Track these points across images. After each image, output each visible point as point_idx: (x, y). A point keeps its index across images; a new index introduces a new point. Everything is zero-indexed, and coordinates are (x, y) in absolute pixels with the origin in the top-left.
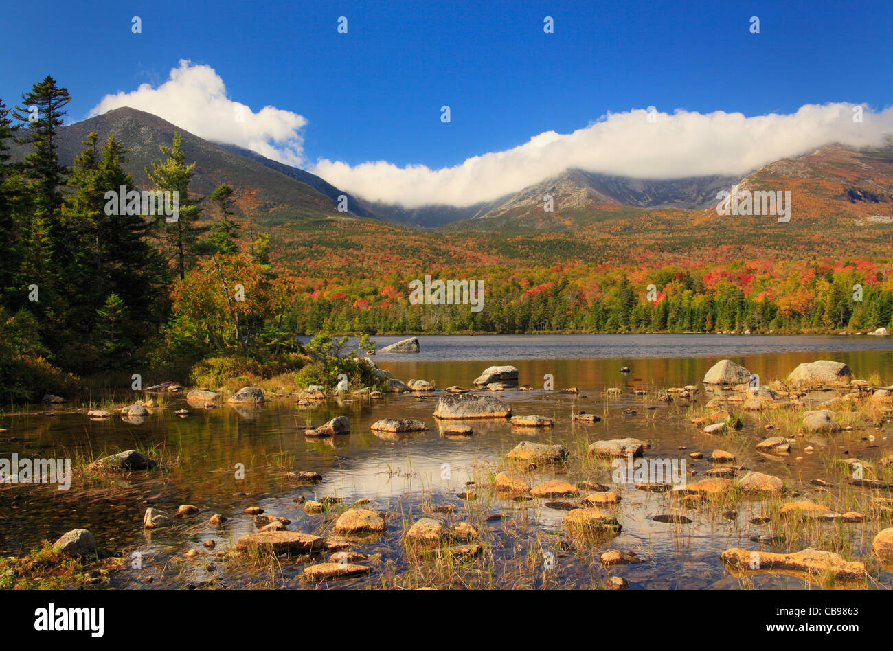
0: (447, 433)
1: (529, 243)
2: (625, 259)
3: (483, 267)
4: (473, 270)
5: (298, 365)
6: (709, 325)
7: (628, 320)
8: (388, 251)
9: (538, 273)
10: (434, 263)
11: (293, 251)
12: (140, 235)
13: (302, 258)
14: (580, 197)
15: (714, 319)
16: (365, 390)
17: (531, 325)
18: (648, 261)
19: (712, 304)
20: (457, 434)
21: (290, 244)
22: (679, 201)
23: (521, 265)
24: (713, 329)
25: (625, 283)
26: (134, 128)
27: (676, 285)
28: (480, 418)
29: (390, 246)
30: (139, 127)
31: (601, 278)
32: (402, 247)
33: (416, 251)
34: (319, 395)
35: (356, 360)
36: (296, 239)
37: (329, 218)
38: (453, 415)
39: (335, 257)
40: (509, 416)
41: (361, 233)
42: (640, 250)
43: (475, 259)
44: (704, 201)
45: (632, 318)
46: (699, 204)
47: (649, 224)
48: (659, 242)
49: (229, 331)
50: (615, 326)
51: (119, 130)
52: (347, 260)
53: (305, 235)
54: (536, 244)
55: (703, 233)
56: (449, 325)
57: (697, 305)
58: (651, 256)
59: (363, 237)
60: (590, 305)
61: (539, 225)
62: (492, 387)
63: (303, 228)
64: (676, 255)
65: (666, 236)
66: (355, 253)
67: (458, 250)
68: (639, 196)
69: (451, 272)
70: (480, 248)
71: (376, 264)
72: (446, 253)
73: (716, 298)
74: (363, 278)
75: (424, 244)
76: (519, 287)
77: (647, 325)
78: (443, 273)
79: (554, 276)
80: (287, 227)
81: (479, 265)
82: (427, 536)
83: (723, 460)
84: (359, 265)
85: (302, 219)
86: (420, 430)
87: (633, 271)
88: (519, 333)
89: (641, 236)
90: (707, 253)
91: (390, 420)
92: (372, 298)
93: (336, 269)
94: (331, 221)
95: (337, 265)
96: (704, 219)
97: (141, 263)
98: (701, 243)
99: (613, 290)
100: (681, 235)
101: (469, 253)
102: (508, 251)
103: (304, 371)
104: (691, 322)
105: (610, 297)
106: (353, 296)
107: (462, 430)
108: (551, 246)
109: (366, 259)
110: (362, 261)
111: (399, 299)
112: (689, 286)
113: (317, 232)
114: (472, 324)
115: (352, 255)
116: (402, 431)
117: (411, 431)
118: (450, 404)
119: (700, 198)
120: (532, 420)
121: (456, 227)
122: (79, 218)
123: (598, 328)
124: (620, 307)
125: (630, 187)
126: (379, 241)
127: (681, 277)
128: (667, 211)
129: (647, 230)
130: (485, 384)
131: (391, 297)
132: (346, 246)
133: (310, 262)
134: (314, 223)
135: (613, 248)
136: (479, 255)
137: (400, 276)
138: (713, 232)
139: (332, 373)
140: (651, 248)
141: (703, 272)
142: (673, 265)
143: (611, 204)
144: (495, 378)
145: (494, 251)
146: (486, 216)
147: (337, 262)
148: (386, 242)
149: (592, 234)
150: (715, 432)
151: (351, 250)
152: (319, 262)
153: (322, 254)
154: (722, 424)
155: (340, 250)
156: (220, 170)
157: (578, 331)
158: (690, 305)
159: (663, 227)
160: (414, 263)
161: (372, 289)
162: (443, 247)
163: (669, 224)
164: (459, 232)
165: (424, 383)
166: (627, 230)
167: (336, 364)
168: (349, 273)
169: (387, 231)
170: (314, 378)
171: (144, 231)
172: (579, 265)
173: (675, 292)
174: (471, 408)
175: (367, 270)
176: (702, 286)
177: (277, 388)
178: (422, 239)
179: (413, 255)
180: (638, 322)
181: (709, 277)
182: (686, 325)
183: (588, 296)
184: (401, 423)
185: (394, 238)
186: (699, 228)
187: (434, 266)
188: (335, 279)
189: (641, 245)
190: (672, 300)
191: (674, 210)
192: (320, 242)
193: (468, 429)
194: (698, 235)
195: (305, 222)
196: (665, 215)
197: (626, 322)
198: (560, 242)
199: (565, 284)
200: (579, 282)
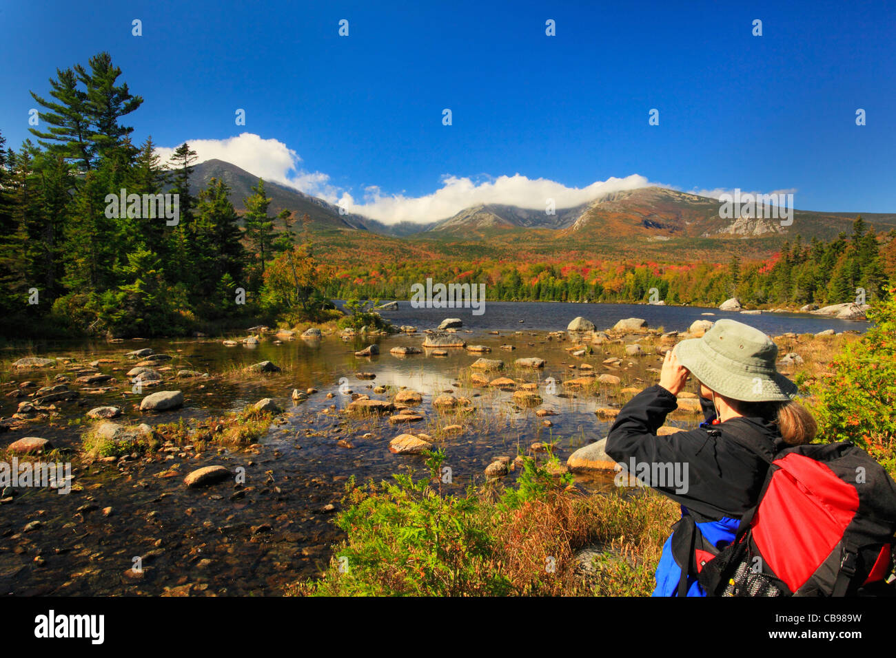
1: (459, 247)
2: (515, 257)
3: (432, 260)
4: (426, 262)
5: (337, 317)
6: (564, 298)
8: (375, 250)
9: (465, 265)
10: (402, 257)
11: (320, 249)
12: (237, 239)
14: (489, 220)
15: (567, 294)
18: (529, 259)
19: (566, 285)
21: (318, 244)
22: (548, 225)
23: (454, 260)
24: (566, 300)
25: (516, 272)
26: (220, 172)
27: (545, 273)
28: (449, 346)
29: (376, 247)
30: (223, 171)
31: (501, 268)
32: (383, 247)
33: (392, 250)
36: (320, 241)
37: (339, 229)
38: (434, 345)
39: (343, 253)
40: (465, 346)
41: (358, 239)
42: (524, 252)
43: (427, 256)
44: (562, 225)
45: (519, 293)
46: (559, 226)
47: (530, 237)
48: (535, 248)
49: (293, 296)
50: (510, 296)
51: (211, 173)
52: (350, 255)
53: (324, 239)
54: (464, 247)
55: (561, 243)
57: (557, 285)
58: (530, 256)
59: (360, 241)
60: (495, 285)
61: (465, 236)
62: (450, 330)
63: (323, 234)
64: (545, 256)
65: (539, 244)
66: (355, 250)
67: (417, 250)
68: (524, 220)
69: (412, 263)
70: (430, 249)
71: (367, 257)
72: (409, 252)
73: (568, 282)
74: (360, 265)
75: (397, 246)
76: (453, 273)
77: (528, 296)
78: (408, 263)
79: (474, 266)
81: (429, 259)
83: (587, 369)
84: (357, 258)
85: (322, 229)
86: (418, 353)
87: (520, 265)
89: (525, 244)
90: (564, 255)
91: (401, 347)
92: (365, 277)
93: (344, 260)
94: (341, 231)
95: (344, 258)
96: (563, 235)
97: (238, 255)
98: (560, 249)
99: (509, 276)
100: (548, 244)
101: (423, 252)
102: (446, 251)
103: (340, 320)
104: (554, 295)
105: (507, 280)
106: (353, 277)
107: (442, 353)
108: (472, 249)
109: (362, 254)
110: (359, 256)
111: (381, 280)
112: (553, 274)
113: (331, 238)
115: (353, 252)
117: (413, 353)
118: (432, 339)
119: (560, 223)
120: (479, 348)
121: (416, 236)
122: (205, 229)
124: (512, 286)
125: (519, 214)
126: (369, 244)
127: (548, 269)
128: (540, 230)
129: (528, 241)
130: (445, 329)
131: (377, 278)
134: (330, 232)
135: (508, 251)
136: (429, 253)
137: (382, 265)
138: (567, 243)
140: (531, 252)
141: (561, 266)
142: (543, 262)
143: (507, 225)
144: (450, 325)
145: (438, 251)
146: (434, 230)
147: (344, 256)
148: (374, 244)
149: (496, 242)
150: (580, 355)
151: (353, 249)
152: (333, 256)
153: (335, 251)
154: (583, 351)
155: (346, 248)
158: (553, 285)
159: (538, 239)
160: (390, 257)
161: (365, 273)
162: (408, 248)
163: (542, 237)
164: (418, 239)
166: (517, 240)
168: (351, 263)
169: (374, 237)
171: (239, 237)
172: (488, 261)
173: (545, 278)
174: (443, 341)
175: (362, 261)
176: (561, 274)
178: (395, 242)
179: (390, 253)
180: (523, 295)
181: (565, 269)
182: (551, 297)
183: (494, 279)
185: (378, 242)
186: (559, 241)
187: (402, 259)
188: (343, 266)
189: (524, 249)
190: (543, 282)
191: (544, 230)
192: (334, 244)
193: (445, 352)
194: (558, 244)
195: (325, 231)
196: (539, 232)
197: (516, 295)
198: (477, 246)
199: (480, 272)
200: (489, 271)
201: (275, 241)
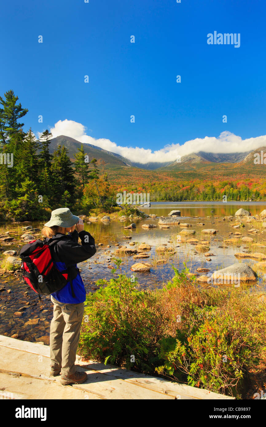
0: (162, 228)
1: (183, 174)
2: (212, 178)
3: (169, 181)
4: (166, 182)
5: (118, 210)
6: (238, 199)
7: (213, 197)
8: (140, 177)
9: (185, 183)
10: (154, 180)
11: (112, 177)
12: (71, 174)
13: (114, 179)
14: (198, 159)
15: (240, 197)
16: (137, 217)
17: (183, 199)
18: (219, 179)
19: (240, 192)
20: (165, 228)
21: (111, 175)
22: (229, 160)
23: (180, 181)
24: (240, 200)
25: (212, 186)
26: (64, 141)
27: (228, 186)
28: (171, 224)
29: (140, 175)
30: (66, 141)
31: (205, 184)
32: (144, 175)
33: (148, 176)
34: (125, 218)
35: (135, 208)
36: (112, 173)
37: (122, 167)
38: (164, 223)
39: (124, 179)
40: (179, 224)
41: (132, 171)
42: (217, 176)
43: (166, 179)
44: (237, 160)
45: (214, 197)
46: (235, 161)
47: (220, 168)
48: (223, 173)
49: (98, 201)
50: (209, 199)
51: (60, 142)
52: (128, 179)
53: (115, 172)
54: (185, 174)
55: (237, 170)
56: (159, 199)
57: (235, 192)
58: (220, 177)
59: (132, 173)
60: (201, 193)
61: (186, 168)
62: (174, 216)
63: (114, 170)
64: (228, 177)
65: (225, 171)
66: (130, 177)
67: (161, 176)
68: (217, 159)
69: (159, 183)
70: (168, 175)
71: (136, 181)
72: (157, 177)
73: (241, 190)
74: (133, 185)
75: (151, 175)
76: (180, 187)
77: (219, 198)
78: (157, 183)
79: (190, 184)
80: (110, 170)
81: (167, 180)
82: (162, 250)
83: (238, 234)
84: (131, 181)
85: (114, 167)
86: (155, 227)
87: (215, 182)
88: (180, 201)
89: (217, 171)
90: (238, 176)
91: (147, 224)
92: (135, 191)
93: (124, 182)
94: (123, 168)
95: (124, 181)
96: (237, 166)
97: (72, 181)
98: (236, 173)
99: (208, 188)
100: (230, 171)
101: (164, 177)
102: (176, 176)
103: (120, 212)
104: (233, 198)
105: (208, 190)
106: (130, 190)
107: (167, 227)
108: (189, 175)
109: (133, 179)
110: (132, 180)
111: (143, 191)
112: (232, 187)
113: (118, 171)
114: (165, 198)
115: (129, 178)
116: (151, 227)
117: (153, 227)
118: (163, 220)
119: (236, 159)
120: (186, 224)
121: (160, 169)
123: (204, 200)
124: (211, 193)
125: (214, 156)
126: (137, 174)
127: (230, 184)
128: (225, 164)
129: (219, 170)
130: (171, 215)
131: (141, 191)
132: (127, 175)
133: (116, 180)
134: (117, 168)
135: (208, 175)
136: (167, 178)
137: (144, 184)
138: (240, 170)
139: (128, 212)
140: (221, 175)
141: (237, 182)
142: (227, 180)
143: (208, 162)
144: (174, 214)
145: (172, 176)
146: (169, 166)
147: (124, 180)
148: (139, 174)
149: (202, 171)
150: (237, 228)
151: (129, 176)
152: (119, 180)
153: (120, 178)
154: (239, 226)
155: (125, 176)
156: (90, 153)
157: (198, 200)
158: (232, 192)
159: (224, 168)
160: (148, 180)
161: (135, 188)
162: (156, 175)
163: (226, 167)
164: (161, 171)
165: (154, 215)
166: (213, 169)
167: (129, 210)
168: (128, 183)
169: (139, 170)
170: (124, 214)
171: (73, 173)
172: (198, 180)
173: (228, 188)
174: (168, 221)
175: (134, 183)
176: (236, 187)
177: (113, 216)
178: (150, 173)
179: (147, 178)
180: (216, 198)
181: (239, 184)
182: (231, 198)
183: (201, 190)
184: (150, 225)
185: (142, 173)
186: (235, 169)
187: (154, 181)
188: (124, 185)
189: (217, 174)
190: (227, 191)
191: (227, 163)
192: (119, 174)
193: (168, 227)
194: (235, 171)
195: (115, 168)
196: (225, 165)
197: (213, 198)
198: (192, 173)
199: (194, 186)
200: (198, 186)
201: (89, 174)
